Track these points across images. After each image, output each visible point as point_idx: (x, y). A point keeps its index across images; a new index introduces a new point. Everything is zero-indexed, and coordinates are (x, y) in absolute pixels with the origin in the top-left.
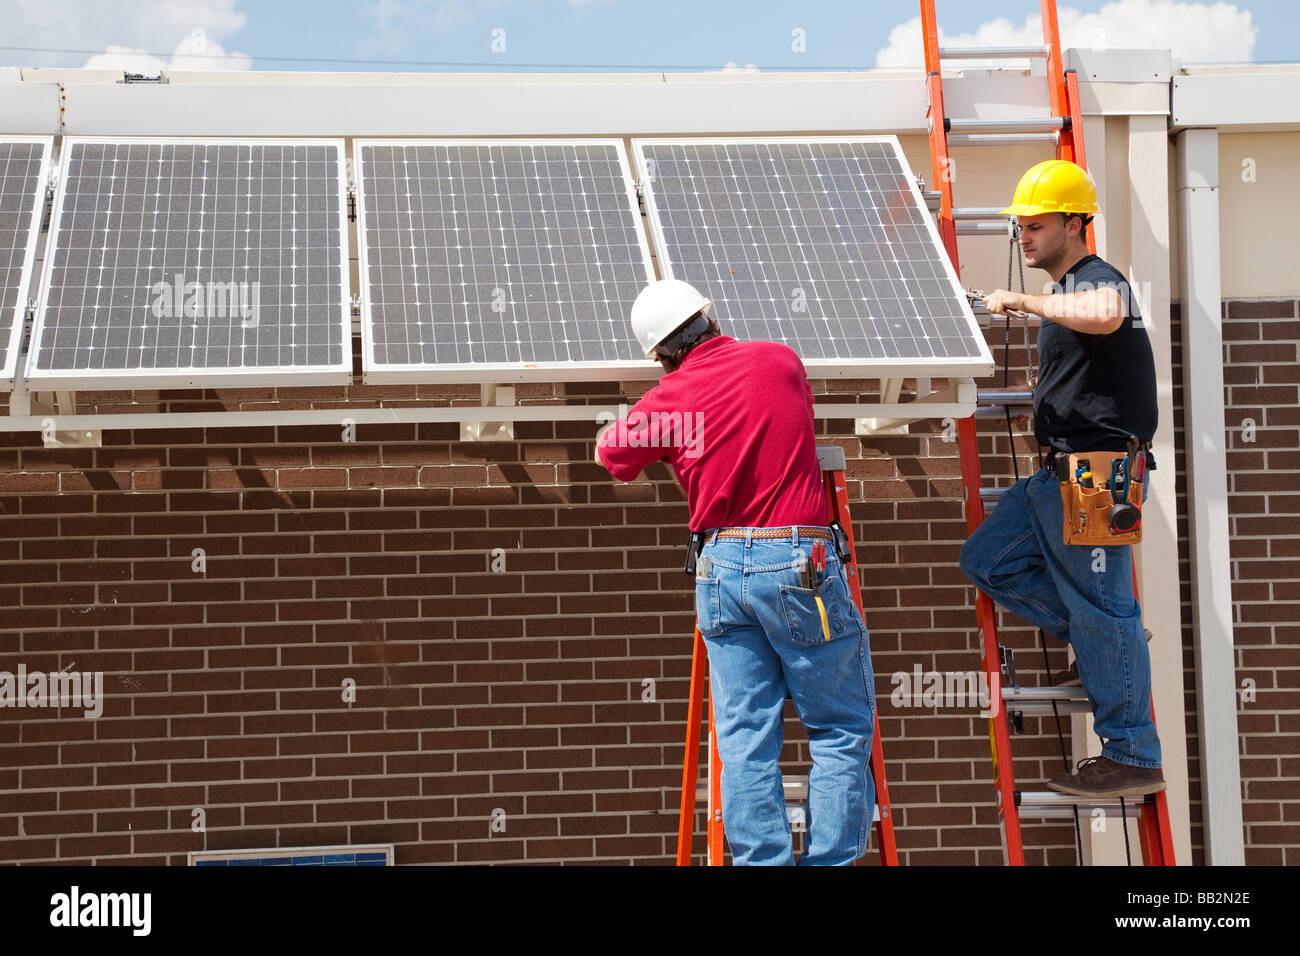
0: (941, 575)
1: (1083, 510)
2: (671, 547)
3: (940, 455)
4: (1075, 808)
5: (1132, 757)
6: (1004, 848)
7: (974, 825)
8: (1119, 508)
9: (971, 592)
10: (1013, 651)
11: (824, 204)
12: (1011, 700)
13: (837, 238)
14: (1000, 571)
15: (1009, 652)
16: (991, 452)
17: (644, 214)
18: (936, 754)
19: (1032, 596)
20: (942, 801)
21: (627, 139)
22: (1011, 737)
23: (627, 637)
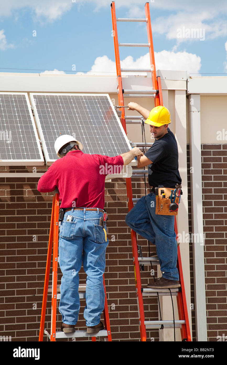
0: (120, 224)
1: (162, 204)
2: (41, 215)
3: (120, 188)
4: (158, 293)
5: (172, 277)
6: (138, 305)
7: (129, 298)
8: (172, 204)
9: (129, 229)
10: (141, 246)
11: (87, 114)
12: (141, 261)
13: (91, 124)
14: (138, 222)
15: (140, 247)
16: (135, 188)
17: (34, 116)
18: (118, 277)
19: (146, 230)
20: (119, 291)
21: (28, 93)
22: (141, 272)
23: (27, 242)
